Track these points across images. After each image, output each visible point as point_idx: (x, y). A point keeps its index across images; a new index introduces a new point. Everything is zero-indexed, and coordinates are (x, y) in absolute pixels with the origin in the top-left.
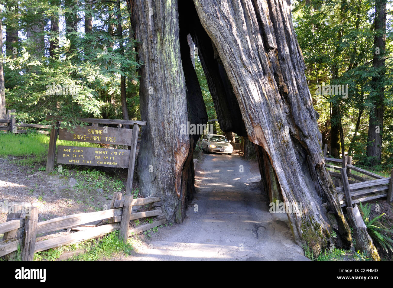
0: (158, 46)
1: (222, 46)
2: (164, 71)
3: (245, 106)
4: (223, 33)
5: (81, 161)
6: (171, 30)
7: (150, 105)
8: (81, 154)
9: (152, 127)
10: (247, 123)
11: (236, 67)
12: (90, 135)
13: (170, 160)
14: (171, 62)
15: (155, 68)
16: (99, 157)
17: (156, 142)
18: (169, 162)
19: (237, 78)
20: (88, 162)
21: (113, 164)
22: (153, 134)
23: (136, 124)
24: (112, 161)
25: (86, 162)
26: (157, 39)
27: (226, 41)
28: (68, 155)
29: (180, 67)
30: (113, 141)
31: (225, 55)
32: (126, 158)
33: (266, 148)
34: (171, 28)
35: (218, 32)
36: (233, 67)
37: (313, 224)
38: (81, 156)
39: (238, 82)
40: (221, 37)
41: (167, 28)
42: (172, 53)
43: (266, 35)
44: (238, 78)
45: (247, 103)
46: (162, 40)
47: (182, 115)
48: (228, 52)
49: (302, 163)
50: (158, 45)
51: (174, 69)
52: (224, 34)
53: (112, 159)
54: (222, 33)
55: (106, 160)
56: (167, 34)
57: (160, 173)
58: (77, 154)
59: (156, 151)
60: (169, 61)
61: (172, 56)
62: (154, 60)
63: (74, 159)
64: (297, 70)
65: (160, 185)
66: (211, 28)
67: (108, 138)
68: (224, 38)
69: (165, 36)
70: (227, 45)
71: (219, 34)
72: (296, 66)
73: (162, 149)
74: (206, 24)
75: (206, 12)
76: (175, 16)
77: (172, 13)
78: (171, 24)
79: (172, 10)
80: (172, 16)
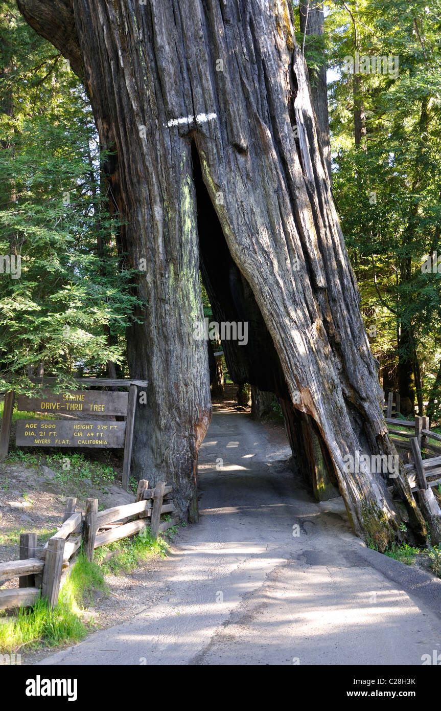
0: (171, 282)
1: (261, 289)
2: (180, 315)
3: (289, 364)
4: (262, 272)
5: (53, 441)
6: (190, 262)
7: (155, 359)
8: (52, 430)
9: (157, 389)
10: (292, 386)
11: (278, 316)
12: (67, 402)
13: (187, 434)
14: (189, 305)
15: (165, 311)
16: (80, 434)
17: (164, 410)
18: (185, 437)
19: (279, 330)
20: (64, 442)
21: (100, 442)
22: (160, 399)
23: (134, 385)
24: (99, 438)
25: (61, 441)
26: (169, 272)
27: (266, 283)
28: (33, 433)
29: (201, 311)
30: (100, 410)
31: (265, 301)
32: (121, 434)
33: (316, 418)
34: (190, 260)
35: (256, 270)
36: (275, 316)
37: (376, 512)
38: (53, 434)
39: (281, 335)
40: (259, 277)
41: (186, 259)
42: (191, 293)
43: (314, 271)
44: (281, 331)
45: (292, 362)
46: (176, 274)
47: (205, 374)
48: (268, 297)
49: (358, 433)
50: (171, 280)
51: (194, 314)
52: (264, 273)
53: (99, 435)
54: (260, 273)
55: (90, 438)
56: (184, 267)
57: (171, 453)
58: (47, 431)
59: (163, 422)
60: (187, 302)
61: (192, 297)
62: (164, 300)
63: (42, 438)
64: (351, 312)
65: (172, 469)
66: (246, 265)
67: (93, 407)
68: (264, 279)
69: (182, 270)
70: (267, 288)
71: (256, 273)
72: (350, 307)
73: (173, 418)
74: (240, 259)
75: (240, 244)
76: (195, 243)
77: (191, 239)
78: (190, 253)
79: (192, 235)
80: (192, 242)
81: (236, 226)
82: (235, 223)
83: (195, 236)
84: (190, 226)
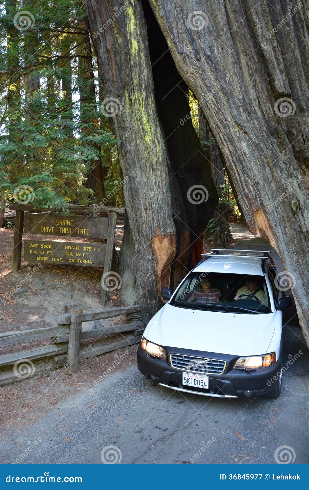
0: (127, 109)
2: (136, 141)
3: (239, 182)
6: (140, 85)
8: (49, 249)
9: (129, 215)
10: (244, 207)
11: (225, 127)
12: (59, 226)
13: (150, 258)
14: (143, 129)
15: (125, 138)
16: (70, 254)
17: (136, 235)
18: (149, 260)
19: (227, 143)
20: (58, 260)
21: (87, 262)
22: (132, 225)
23: (113, 211)
24: (86, 259)
25: (56, 259)
26: (125, 99)
27: (210, 91)
28: (35, 252)
29: (156, 134)
30: (86, 233)
31: (210, 112)
32: (102, 255)
33: (273, 243)
34: (139, 83)
35: (199, 78)
36: (222, 127)
38: (50, 253)
39: (229, 149)
40: (203, 85)
41: (136, 82)
42: (144, 116)
44: (229, 144)
45: (243, 178)
46: (131, 100)
47: (163, 199)
48: (213, 106)
50: (127, 107)
51: (148, 138)
52: (207, 81)
53: (85, 255)
54: (204, 80)
55: (78, 257)
56: (136, 91)
57: (140, 275)
58: (46, 250)
59: (136, 246)
60: (140, 127)
61: (145, 120)
62: (123, 128)
63: (42, 256)
65: (141, 290)
66: (189, 74)
67: (80, 230)
68: (207, 87)
69: (134, 94)
70: (211, 96)
71: (199, 82)
74: (182, 70)
75: (181, 53)
76: (144, 65)
77: (139, 61)
78: (139, 76)
79: (140, 57)
80: (140, 65)
81: (176, 35)
82: (175, 31)
83: (143, 58)
84: (137, 48)
